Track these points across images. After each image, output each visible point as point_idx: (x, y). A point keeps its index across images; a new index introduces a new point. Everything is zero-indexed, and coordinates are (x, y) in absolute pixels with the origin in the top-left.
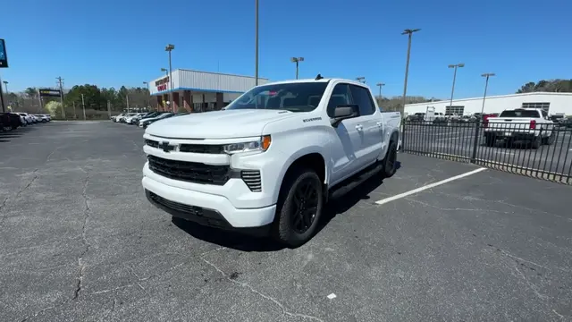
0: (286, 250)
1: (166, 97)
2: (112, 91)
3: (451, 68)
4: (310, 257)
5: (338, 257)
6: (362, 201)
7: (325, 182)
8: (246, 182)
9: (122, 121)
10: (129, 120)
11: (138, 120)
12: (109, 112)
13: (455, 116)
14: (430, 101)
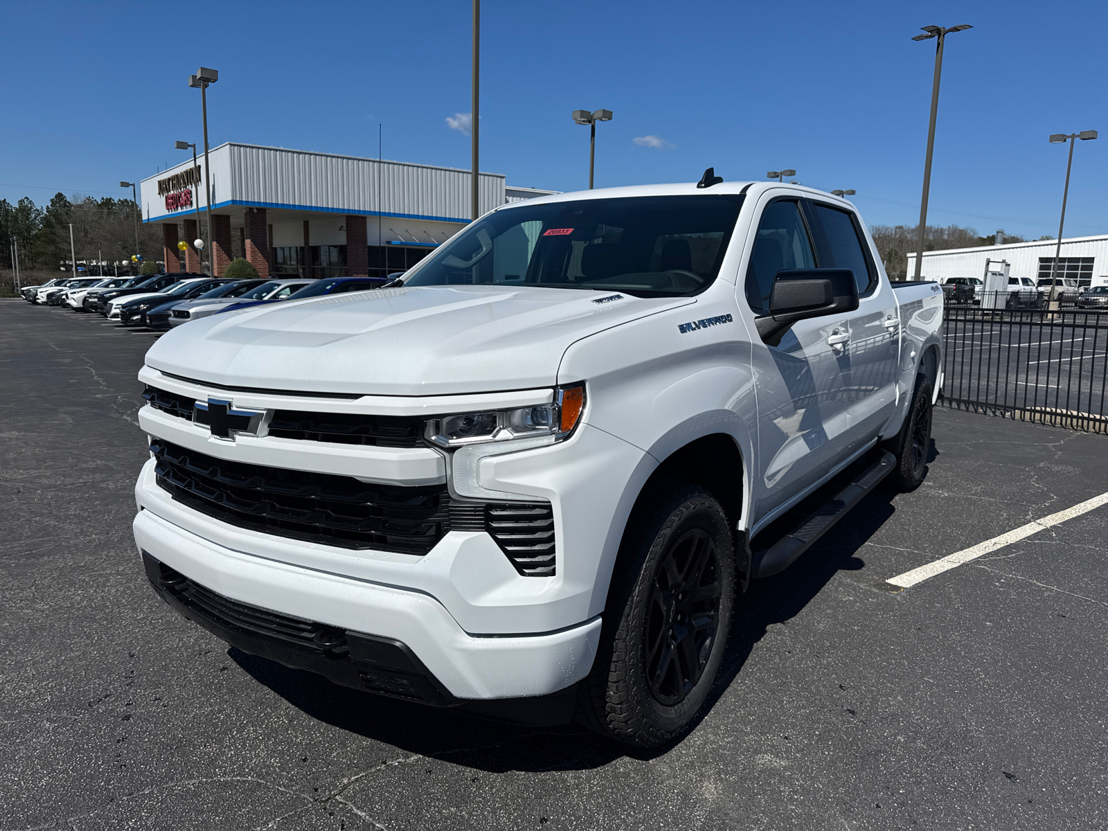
0: (624, 764)
1: (191, 227)
2: (25, 209)
3: (1059, 144)
4: (710, 790)
5: (806, 792)
6: (841, 576)
7: (742, 526)
8: (501, 544)
9: (55, 301)
10: (75, 297)
11: (104, 300)
12: (16, 275)
13: (1067, 288)
14: (991, 241)
